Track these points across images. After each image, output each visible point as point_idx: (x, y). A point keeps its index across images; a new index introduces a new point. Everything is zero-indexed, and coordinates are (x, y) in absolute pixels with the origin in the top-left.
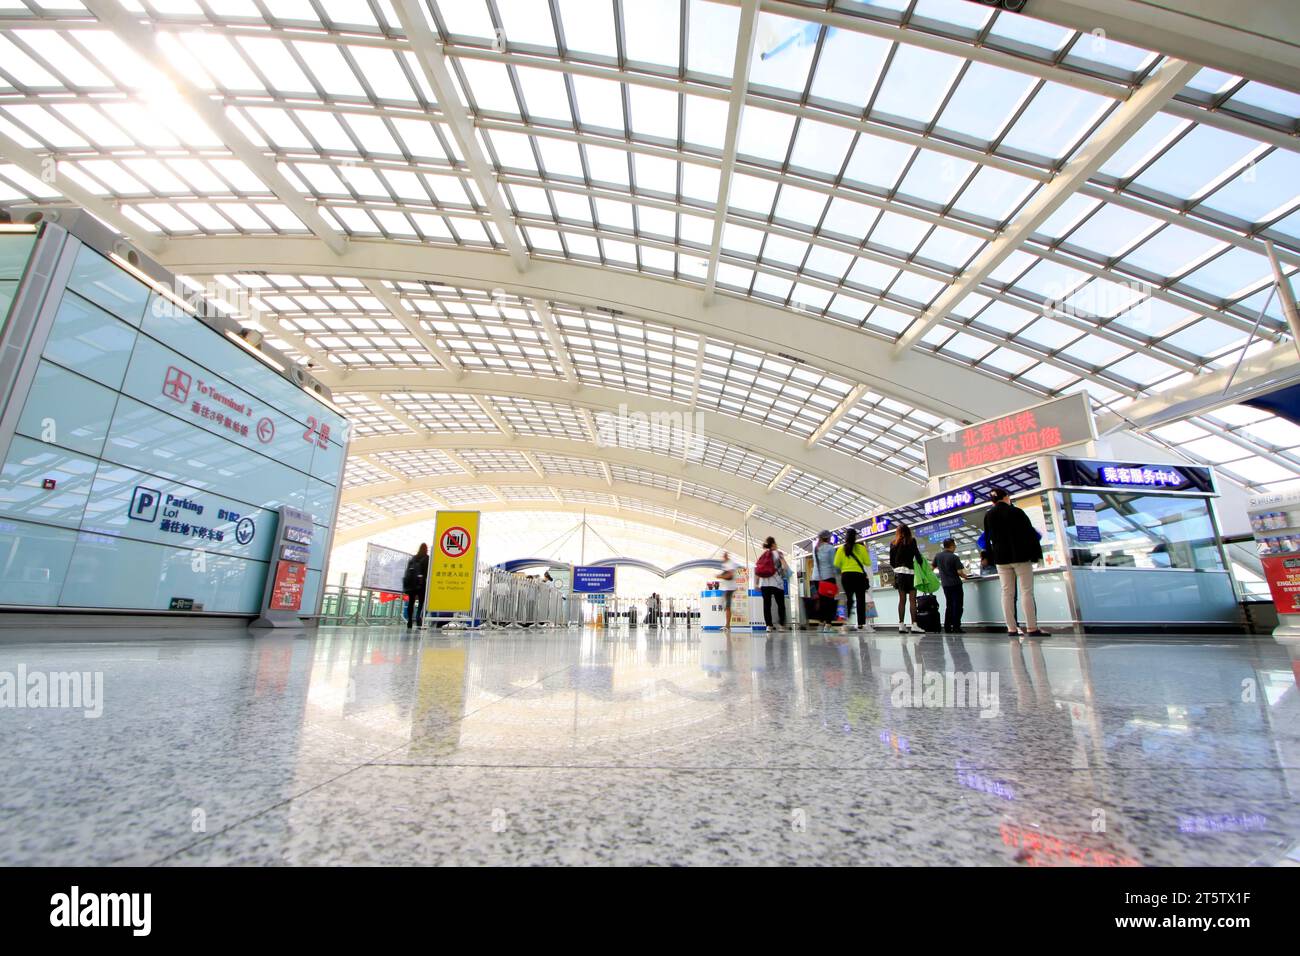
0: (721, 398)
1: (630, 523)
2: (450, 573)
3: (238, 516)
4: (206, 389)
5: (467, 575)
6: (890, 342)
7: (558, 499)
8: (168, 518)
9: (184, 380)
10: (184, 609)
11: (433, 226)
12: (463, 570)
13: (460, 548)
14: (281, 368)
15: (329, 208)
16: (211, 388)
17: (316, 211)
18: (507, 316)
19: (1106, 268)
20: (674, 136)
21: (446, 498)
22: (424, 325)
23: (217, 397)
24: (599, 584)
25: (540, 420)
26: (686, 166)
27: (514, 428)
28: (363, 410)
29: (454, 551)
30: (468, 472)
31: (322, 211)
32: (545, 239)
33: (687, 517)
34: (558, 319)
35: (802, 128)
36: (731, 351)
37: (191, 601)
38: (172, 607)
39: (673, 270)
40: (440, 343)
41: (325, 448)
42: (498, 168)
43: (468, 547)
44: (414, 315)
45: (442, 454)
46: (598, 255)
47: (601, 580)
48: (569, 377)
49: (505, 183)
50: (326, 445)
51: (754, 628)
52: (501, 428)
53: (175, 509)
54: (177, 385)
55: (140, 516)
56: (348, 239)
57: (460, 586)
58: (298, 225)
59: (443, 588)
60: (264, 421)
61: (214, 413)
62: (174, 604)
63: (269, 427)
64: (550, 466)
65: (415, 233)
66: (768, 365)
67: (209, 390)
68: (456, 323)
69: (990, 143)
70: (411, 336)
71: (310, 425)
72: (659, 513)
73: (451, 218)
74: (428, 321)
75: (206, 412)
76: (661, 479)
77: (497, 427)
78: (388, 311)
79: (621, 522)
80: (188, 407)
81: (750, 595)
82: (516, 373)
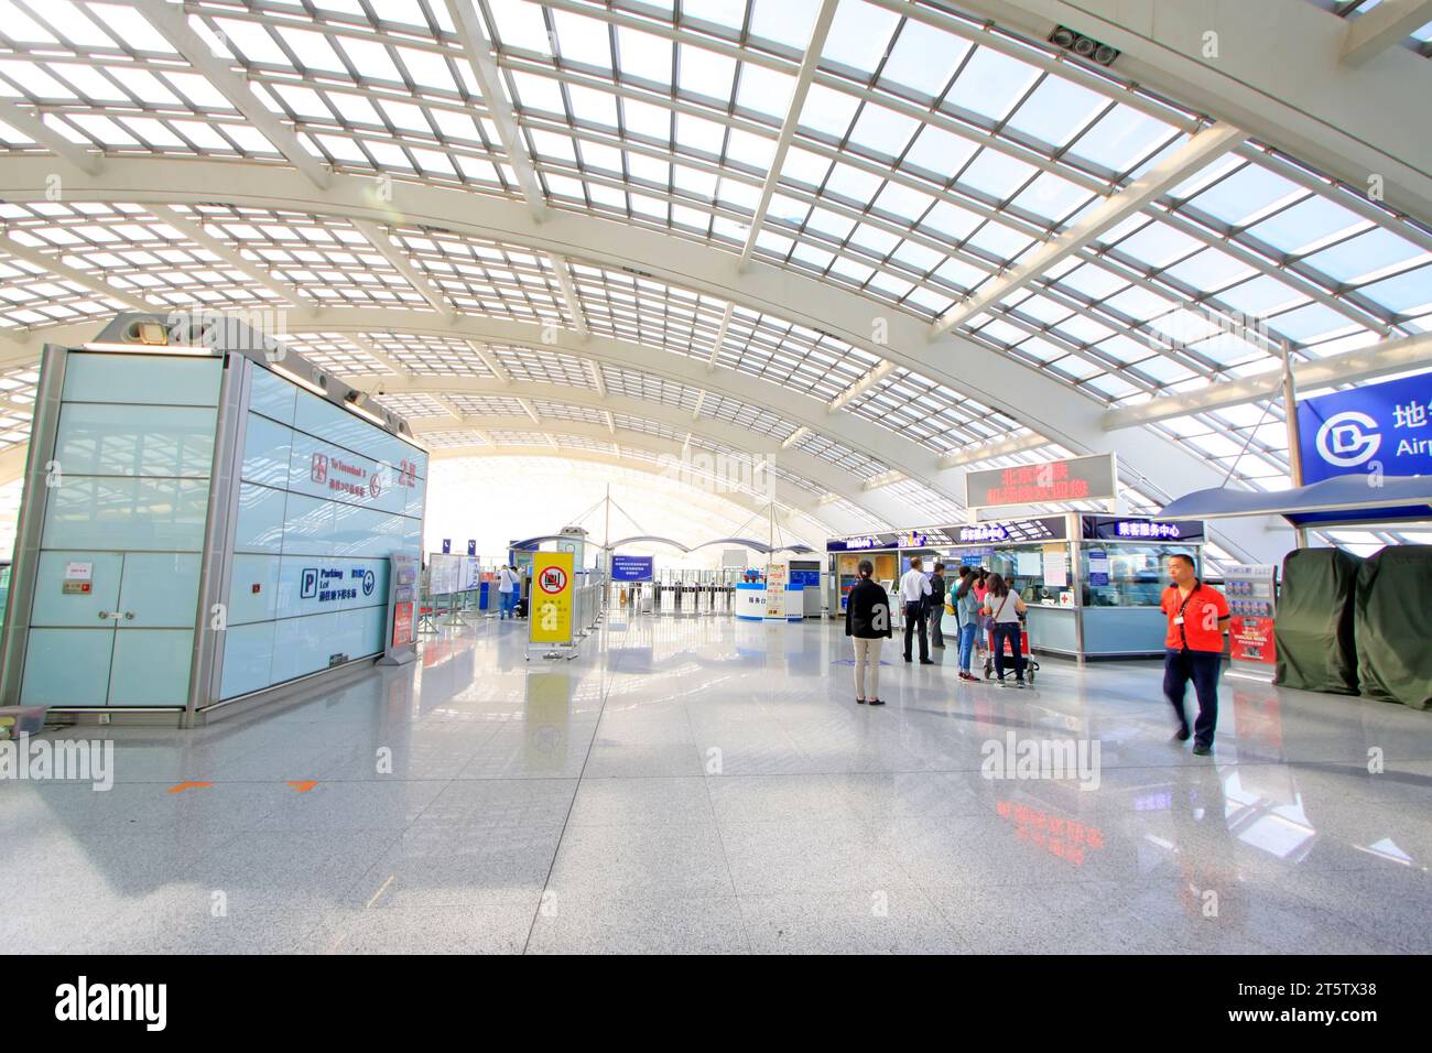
0: (743, 357)
1: (630, 471)
3: (364, 571)
4: (336, 463)
6: (927, 321)
7: (553, 444)
8: (323, 590)
9: (323, 462)
10: (338, 663)
11: (434, 161)
13: (557, 586)
15: (311, 135)
16: (339, 461)
17: (295, 137)
18: (513, 261)
19: (1148, 276)
20: (728, 99)
21: (427, 441)
22: (415, 263)
23: (343, 467)
25: (540, 365)
26: (734, 132)
27: (509, 371)
28: (334, 348)
29: (552, 588)
30: (454, 416)
31: (302, 138)
35: (865, 108)
36: (760, 313)
37: (341, 655)
38: (331, 664)
39: (707, 229)
40: (431, 283)
42: (518, 107)
43: (565, 585)
44: (402, 252)
45: (426, 397)
46: (624, 206)
47: (639, 569)
48: (578, 327)
49: (526, 126)
52: (495, 372)
54: (319, 469)
55: (307, 594)
56: (331, 168)
58: (268, 147)
60: (374, 478)
61: (343, 484)
62: (332, 661)
63: (377, 482)
64: (546, 411)
65: (411, 166)
67: (338, 465)
68: (453, 263)
69: (1056, 148)
70: (398, 273)
73: (456, 156)
74: (420, 259)
75: (338, 485)
76: (668, 429)
77: (490, 370)
78: (371, 245)
79: (620, 469)
80: (328, 485)
82: (517, 318)
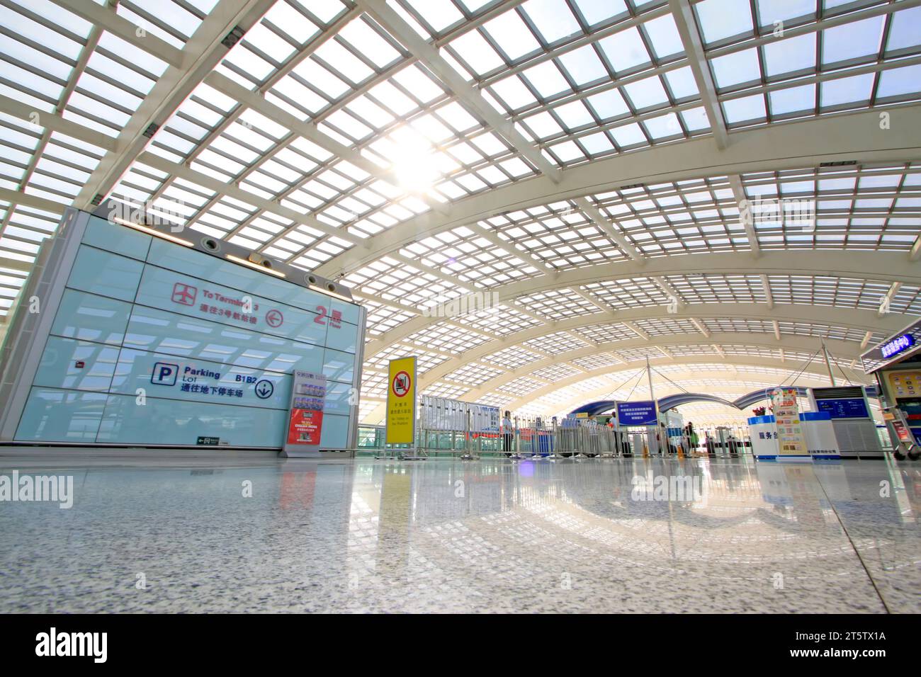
0: (785, 235)
2: (399, 411)
3: (256, 379)
4: (211, 295)
5: (409, 411)
7: (668, 355)
8: (188, 382)
9: (191, 291)
10: (211, 444)
12: (407, 408)
13: (404, 388)
14: (282, 275)
16: (216, 294)
18: (570, 223)
22: (519, 247)
23: (222, 299)
24: (642, 418)
25: (643, 294)
27: (612, 306)
29: (401, 392)
32: (568, 152)
33: (796, 355)
34: (607, 212)
36: (775, 185)
37: (218, 439)
38: (199, 443)
39: (681, 130)
40: (534, 256)
41: (339, 327)
42: (511, 112)
43: (409, 388)
44: (510, 242)
45: (568, 335)
46: (612, 147)
47: (643, 413)
48: (633, 255)
49: (520, 121)
50: (340, 325)
51: (815, 457)
52: (601, 308)
53: (193, 376)
54: (185, 294)
55: (160, 382)
57: (406, 421)
59: (395, 424)
60: (273, 313)
61: (221, 310)
62: (200, 441)
63: (277, 316)
64: (651, 330)
65: (486, 185)
66: (825, 185)
67: (215, 296)
68: (538, 239)
70: (515, 257)
71: (321, 312)
72: (766, 354)
73: (500, 164)
74: (521, 243)
75: (214, 310)
76: (755, 324)
77: (598, 308)
80: (197, 307)
81: (802, 419)
82: (595, 263)
